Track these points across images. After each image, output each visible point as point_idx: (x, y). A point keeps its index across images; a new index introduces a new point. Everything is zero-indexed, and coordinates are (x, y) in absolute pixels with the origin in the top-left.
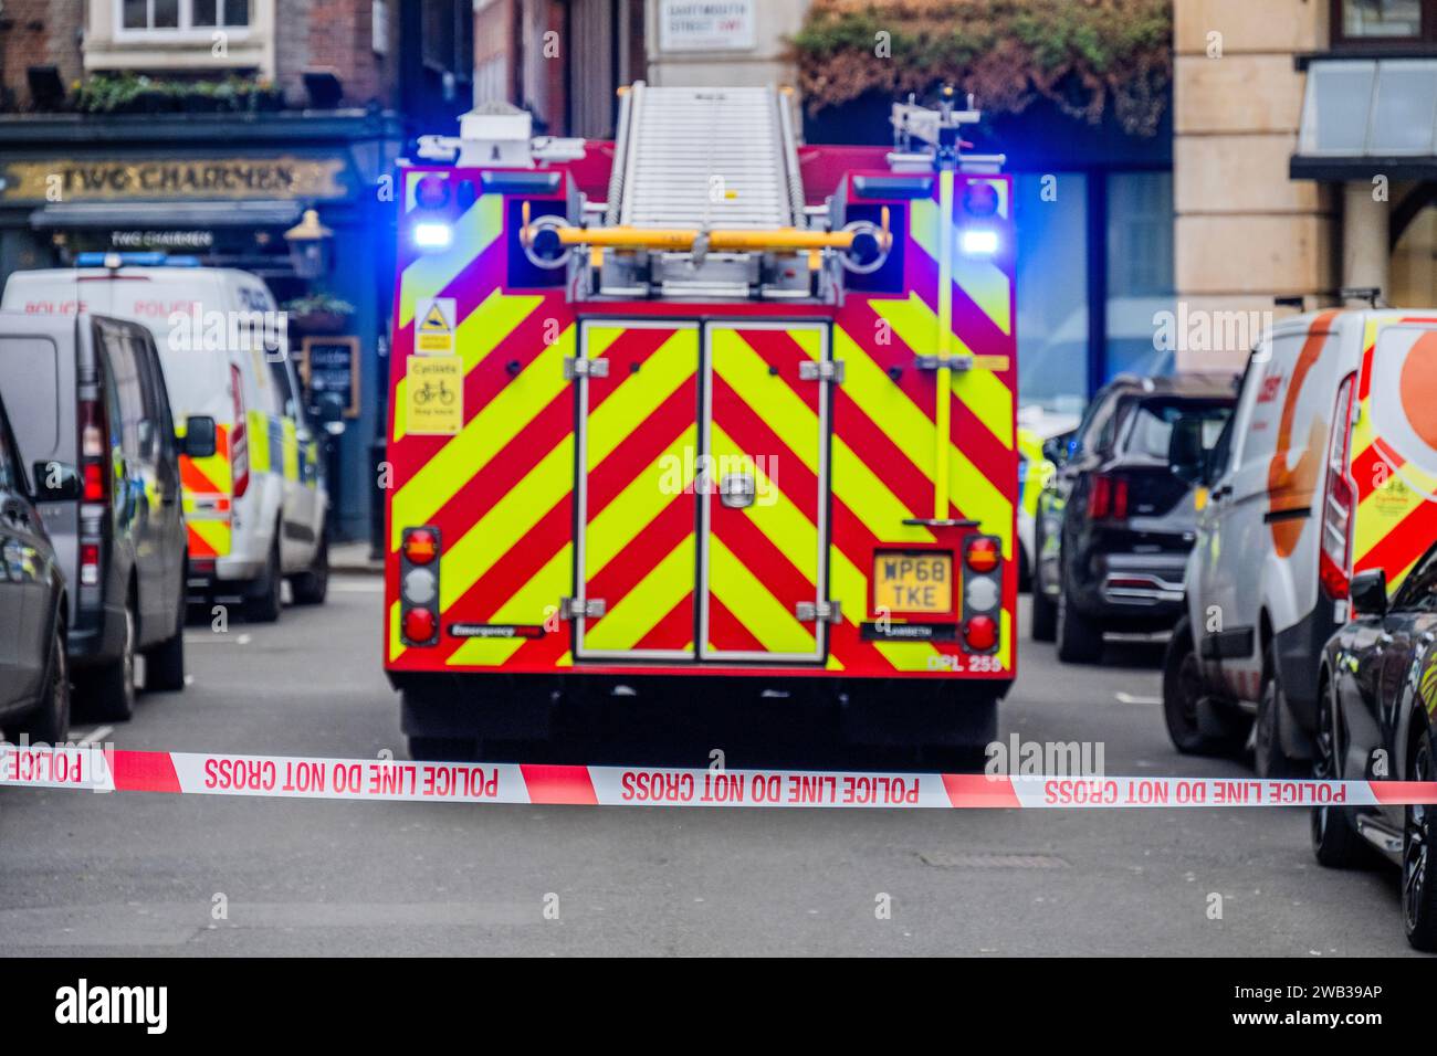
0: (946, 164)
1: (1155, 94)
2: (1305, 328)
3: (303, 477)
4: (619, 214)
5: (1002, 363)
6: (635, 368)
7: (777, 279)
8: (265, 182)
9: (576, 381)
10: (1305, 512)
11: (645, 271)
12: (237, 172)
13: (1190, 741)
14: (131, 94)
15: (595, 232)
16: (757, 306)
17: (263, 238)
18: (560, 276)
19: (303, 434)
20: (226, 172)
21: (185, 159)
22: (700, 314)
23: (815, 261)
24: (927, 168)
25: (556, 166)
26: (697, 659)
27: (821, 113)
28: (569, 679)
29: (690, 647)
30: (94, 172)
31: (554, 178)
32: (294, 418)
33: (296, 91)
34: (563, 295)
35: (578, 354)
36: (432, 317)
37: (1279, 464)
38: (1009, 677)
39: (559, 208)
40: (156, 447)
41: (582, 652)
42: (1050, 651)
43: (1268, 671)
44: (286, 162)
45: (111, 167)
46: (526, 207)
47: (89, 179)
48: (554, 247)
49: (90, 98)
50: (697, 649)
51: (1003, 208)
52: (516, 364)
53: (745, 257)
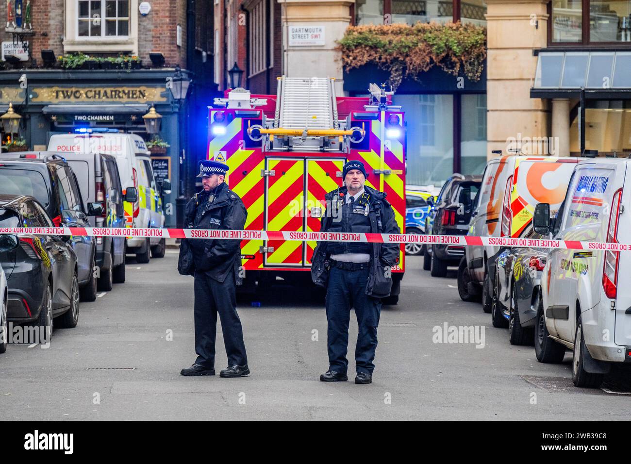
0: (383, 109)
1: (479, 64)
2: (499, 161)
3: (157, 211)
4: (279, 124)
5: (400, 172)
6: (284, 173)
7: (329, 145)
8: (135, 96)
9: (265, 177)
10: (497, 220)
11: (287, 142)
12: (124, 92)
13: (466, 297)
14: (82, 61)
15: (271, 130)
16: (323, 153)
17: (134, 118)
18: (260, 144)
19: (157, 194)
20: (120, 92)
21: (104, 87)
22: (304, 156)
23: (341, 139)
24: (377, 110)
25: (258, 108)
26: (303, 266)
27: (350, 70)
28: (262, 272)
29: (301, 262)
30: (67, 92)
31: (258, 112)
32: (154, 188)
33: (147, 61)
34: (261, 149)
35: (266, 169)
36: (219, 157)
37: (490, 204)
38: (403, 272)
39: (260, 122)
40: (118, 198)
41: (266, 264)
42: (429, 273)
43: (486, 272)
44: (142, 89)
45: (74, 90)
46: (249, 122)
47: (66, 95)
48: (258, 135)
49: (66, 63)
50: (303, 263)
51: (401, 123)
52: (246, 172)
53: (319, 138)
